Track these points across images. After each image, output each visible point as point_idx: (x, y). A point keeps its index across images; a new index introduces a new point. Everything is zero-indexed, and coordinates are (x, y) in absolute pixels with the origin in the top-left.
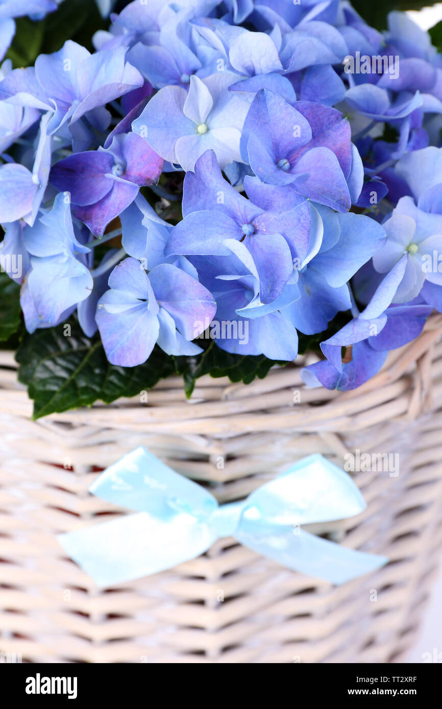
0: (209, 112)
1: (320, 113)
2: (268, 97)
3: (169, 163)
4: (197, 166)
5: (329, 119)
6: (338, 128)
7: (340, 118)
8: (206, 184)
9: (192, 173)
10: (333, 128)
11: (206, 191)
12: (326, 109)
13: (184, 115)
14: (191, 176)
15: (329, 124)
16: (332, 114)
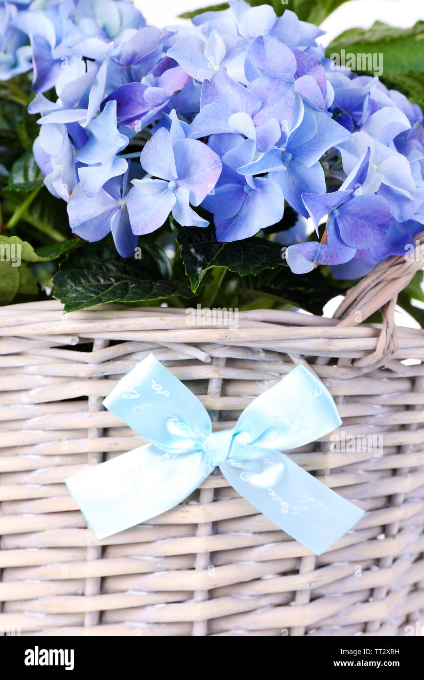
0: (222, 59)
1: (301, 59)
2: (265, 41)
3: (192, 78)
4: (213, 79)
5: (309, 64)
6: (316, 70)
7: (317, 64)
8: (219, 91)
9: (209, 82)
10: (312, 70)
11: (218, 96)
12: (307, 56)
13: (205, 57)
14: (208, 83)
15: (309, 68)
16: (311, 60)
